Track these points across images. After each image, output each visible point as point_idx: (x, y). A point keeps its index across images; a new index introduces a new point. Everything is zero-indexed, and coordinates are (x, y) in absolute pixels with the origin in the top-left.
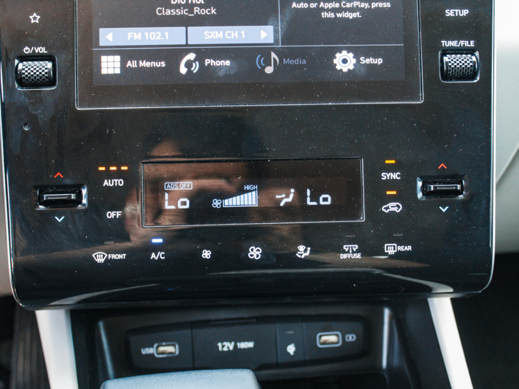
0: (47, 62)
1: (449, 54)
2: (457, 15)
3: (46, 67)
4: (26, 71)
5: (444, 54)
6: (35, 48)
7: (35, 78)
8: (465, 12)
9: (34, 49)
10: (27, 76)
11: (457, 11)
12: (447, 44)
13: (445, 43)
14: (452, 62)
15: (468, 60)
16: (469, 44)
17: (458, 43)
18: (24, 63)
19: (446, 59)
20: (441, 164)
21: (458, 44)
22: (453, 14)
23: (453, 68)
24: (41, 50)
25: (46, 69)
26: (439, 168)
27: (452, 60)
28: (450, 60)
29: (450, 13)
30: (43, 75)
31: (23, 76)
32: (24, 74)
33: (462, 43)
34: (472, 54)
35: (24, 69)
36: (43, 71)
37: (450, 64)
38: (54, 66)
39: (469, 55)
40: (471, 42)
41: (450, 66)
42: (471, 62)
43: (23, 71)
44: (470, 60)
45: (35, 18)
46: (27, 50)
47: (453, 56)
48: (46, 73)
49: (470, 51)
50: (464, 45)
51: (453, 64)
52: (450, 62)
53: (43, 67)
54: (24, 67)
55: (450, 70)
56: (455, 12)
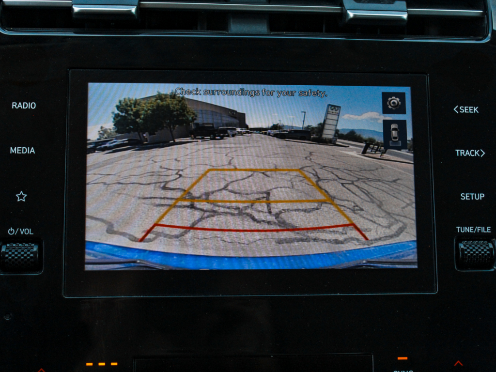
0: (33, 245)
1: (464, 240)
2: (472, 199)
3: (31, 250)
4: (10, 255)
5: (460, 240)
6: (21, 229)
7: (19, 262)
8: (481, 196)
9: (19, 231)
10: (10, 260)
11: (472, 194)
12: (463, 230)
13: (460, 229)
14: (468, 250)
15: (485, 248)
16: (486, 230)
17: (474, 229)
18: (8, 245)
19: (462, 246)
20: (457, 361)
21: (474, 231)
22: (468, 198)
23: (469, 257)
24: (27, 231)
25: (31, 253)
26: (455, 365)
27: (468, 248)
28: (465, 248)
29: (465, 197)
30: (28, 260)
31: (7, 260)
32: (7, 258)
33: (478, 229)
34: (489, 241)
35: (7, 253)
36: (28, 255)
37: (466, 252)
38: (40, 249)
39: (486, 242)
40: (488, 228)
41: (466, 254)
42: (488, 250)
43: (7, 256)
44: (487, 248)
45: (21, 197)
46: (11, 232)
47: (470, 242)
48: (31, 257)
49: (487, 238)
50: (480, 231)
51: (469, 252)
52: (466, 250)
53: (29, 251)
54: (7, 251)
55: (466, 259)
56: (470, 196)
